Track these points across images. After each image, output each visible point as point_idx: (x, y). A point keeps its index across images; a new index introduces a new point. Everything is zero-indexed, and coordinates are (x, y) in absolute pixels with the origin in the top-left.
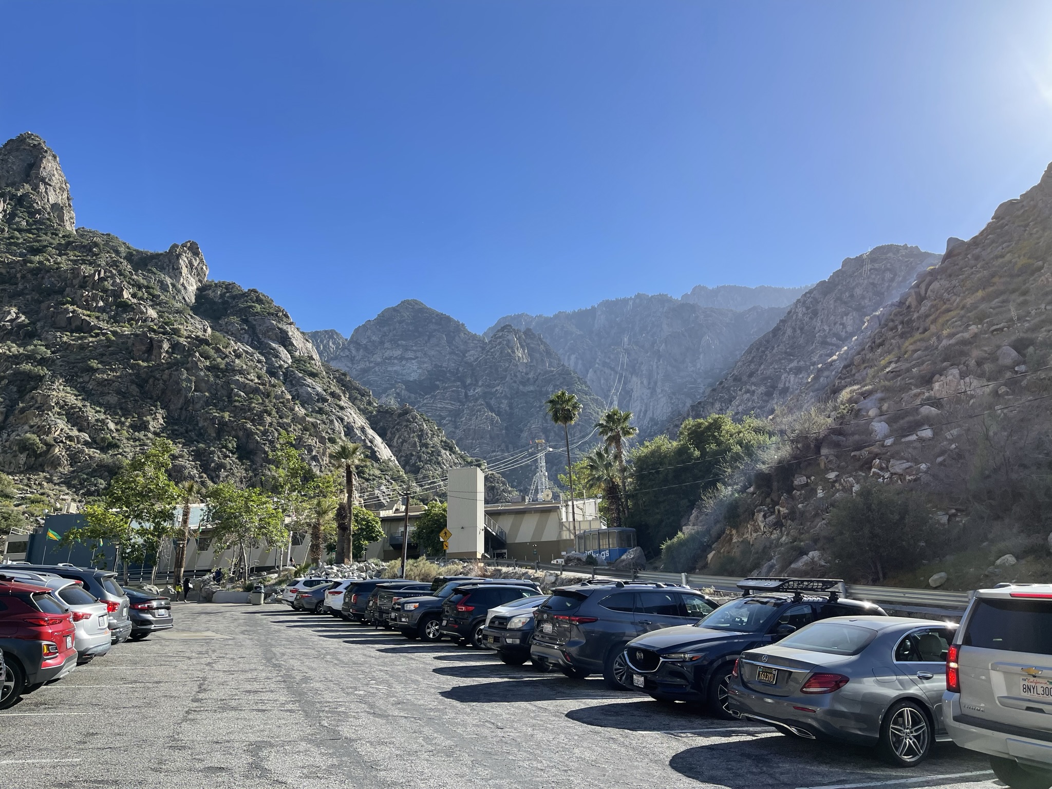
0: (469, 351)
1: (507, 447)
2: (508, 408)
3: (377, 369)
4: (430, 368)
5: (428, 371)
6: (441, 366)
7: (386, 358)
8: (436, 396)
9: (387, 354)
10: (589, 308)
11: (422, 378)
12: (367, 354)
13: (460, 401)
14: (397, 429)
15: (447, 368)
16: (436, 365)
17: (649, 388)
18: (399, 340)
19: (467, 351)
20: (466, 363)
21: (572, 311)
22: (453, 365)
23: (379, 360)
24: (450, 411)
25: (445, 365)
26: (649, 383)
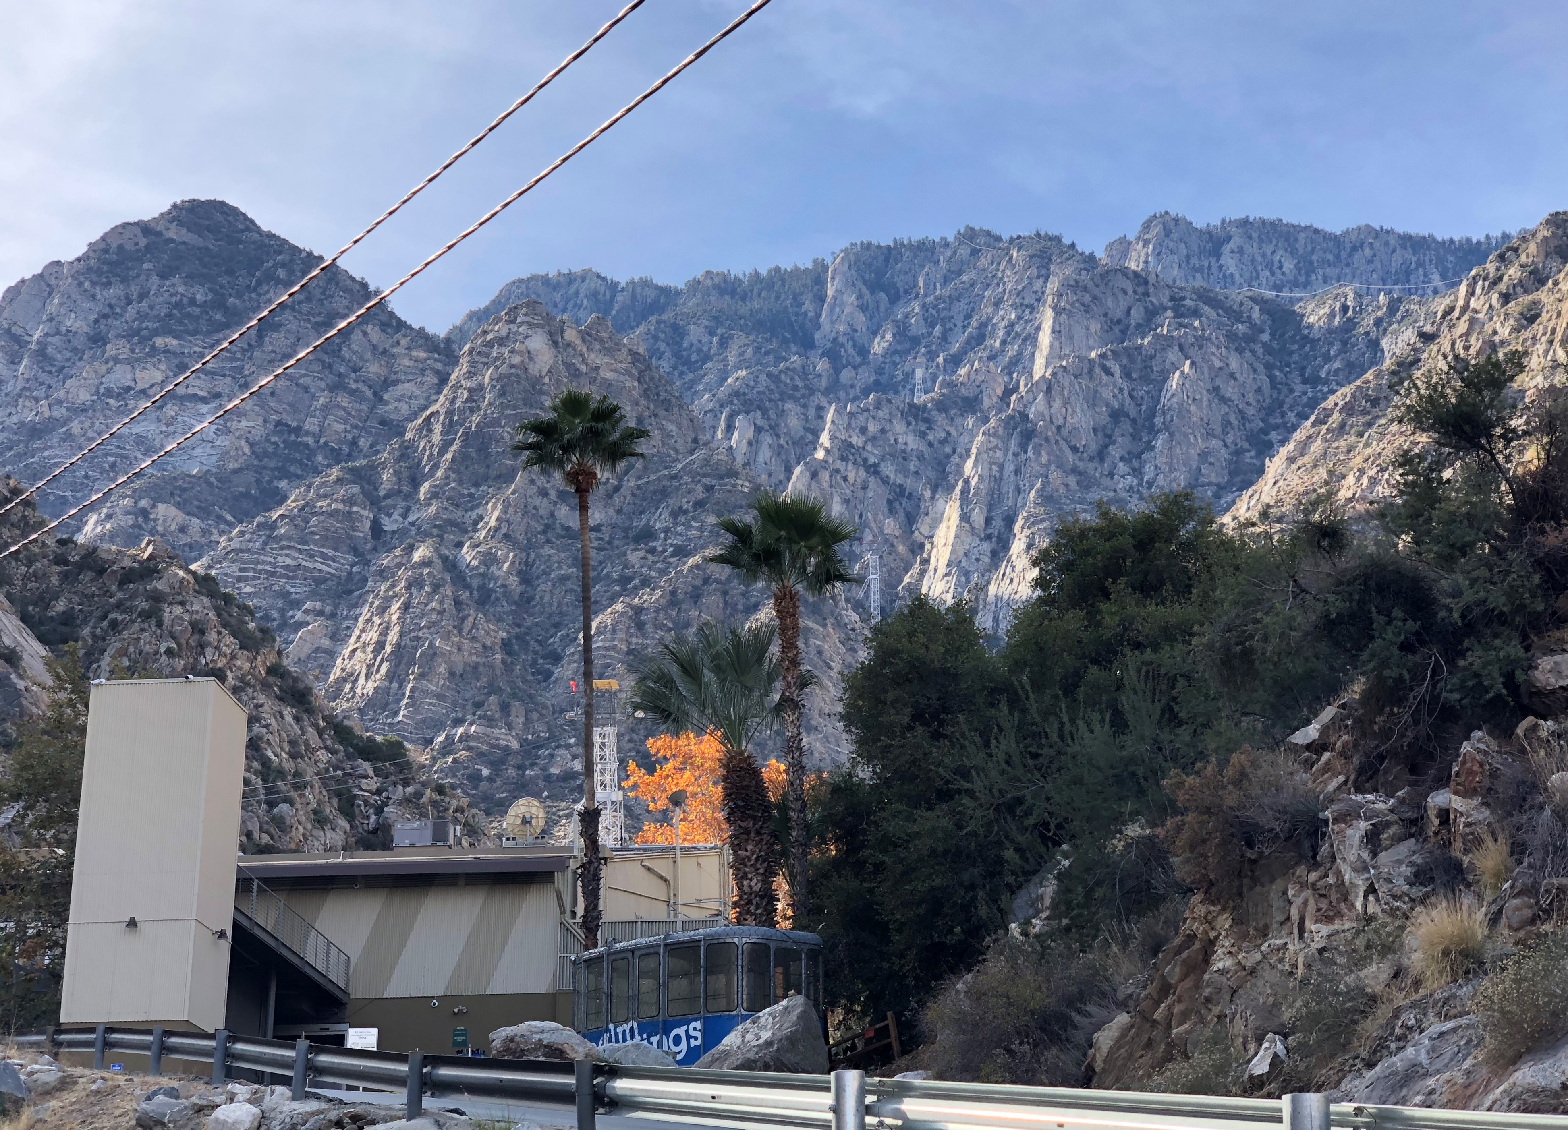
0: (395, 383)
1: (505, 708)
2: (514, 581)
3: (75, 427)
4: (259, 433)
5: (251, 445)
6: (298, 430)
7: (109, 393)
8: (273, 526)
9: (113, 376)
10: (806, 263)
11: (233, 465)
12: (43, 377)
13: (355, 551)
14: (114, 624)
15: (317, 437)
16: (279, 423)
17: (989, 537)
18: (156, 333)
19: (387, 383)
20: (383, 422)
21: (749, 270)
22: (340, 427)
23: (84, 396)
24: (319, 581)
25: (310, 424)
26: (988, 521)
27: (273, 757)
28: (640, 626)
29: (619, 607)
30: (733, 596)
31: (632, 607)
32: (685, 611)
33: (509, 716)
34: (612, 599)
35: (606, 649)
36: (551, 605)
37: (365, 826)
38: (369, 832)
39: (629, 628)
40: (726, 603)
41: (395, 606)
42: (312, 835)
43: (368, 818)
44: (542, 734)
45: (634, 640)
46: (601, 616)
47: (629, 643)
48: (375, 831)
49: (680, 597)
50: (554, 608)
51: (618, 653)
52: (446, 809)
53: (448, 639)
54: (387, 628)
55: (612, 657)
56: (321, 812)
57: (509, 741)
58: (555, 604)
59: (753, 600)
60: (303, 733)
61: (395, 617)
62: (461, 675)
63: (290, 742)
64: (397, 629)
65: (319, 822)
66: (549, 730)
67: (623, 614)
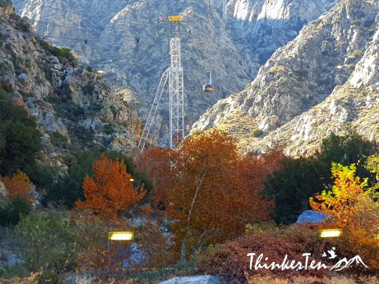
27: (17, 53)
28: (135, 17)
29: (126, 9)
30: (171, 6)
31: (132, 9)
32: (153, 11)
33: (85, 50)
34: (123, 6)
35: (122, 25)
36: (98, 9)
37: (57, 85)
38: (59, 88)
39: (131, 17)
40: (168, 8)
41: (38, 8)
42: (35, 88)
43: (58, 81)
44: (99, 58)
45: (133, 22)
46: (119, 13)
47: (131, 23)
48: (61, 87)
49: (151, 5)
50: (100, 10)
51: (127, 27)
52: (93, 78)
53: (60, 20)
54: (35, 16)
55: (124, 28)
56: (39, 78)
57: (85, 60)
58: (100, 9)
59: (179, 7)
60: (27, 44)
61: (38, 12)
62: (65, 34)
63: (23, 47)
64: (39, 16)
65: (38, 82)
66: (101, 57)
67: (128, 12)
